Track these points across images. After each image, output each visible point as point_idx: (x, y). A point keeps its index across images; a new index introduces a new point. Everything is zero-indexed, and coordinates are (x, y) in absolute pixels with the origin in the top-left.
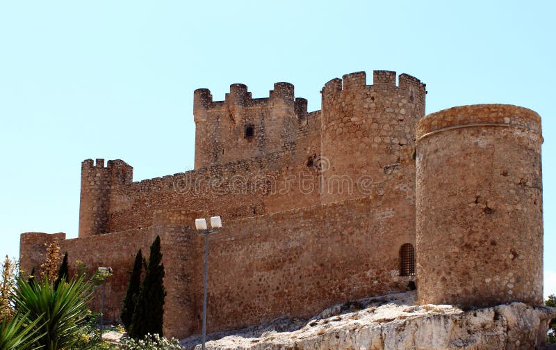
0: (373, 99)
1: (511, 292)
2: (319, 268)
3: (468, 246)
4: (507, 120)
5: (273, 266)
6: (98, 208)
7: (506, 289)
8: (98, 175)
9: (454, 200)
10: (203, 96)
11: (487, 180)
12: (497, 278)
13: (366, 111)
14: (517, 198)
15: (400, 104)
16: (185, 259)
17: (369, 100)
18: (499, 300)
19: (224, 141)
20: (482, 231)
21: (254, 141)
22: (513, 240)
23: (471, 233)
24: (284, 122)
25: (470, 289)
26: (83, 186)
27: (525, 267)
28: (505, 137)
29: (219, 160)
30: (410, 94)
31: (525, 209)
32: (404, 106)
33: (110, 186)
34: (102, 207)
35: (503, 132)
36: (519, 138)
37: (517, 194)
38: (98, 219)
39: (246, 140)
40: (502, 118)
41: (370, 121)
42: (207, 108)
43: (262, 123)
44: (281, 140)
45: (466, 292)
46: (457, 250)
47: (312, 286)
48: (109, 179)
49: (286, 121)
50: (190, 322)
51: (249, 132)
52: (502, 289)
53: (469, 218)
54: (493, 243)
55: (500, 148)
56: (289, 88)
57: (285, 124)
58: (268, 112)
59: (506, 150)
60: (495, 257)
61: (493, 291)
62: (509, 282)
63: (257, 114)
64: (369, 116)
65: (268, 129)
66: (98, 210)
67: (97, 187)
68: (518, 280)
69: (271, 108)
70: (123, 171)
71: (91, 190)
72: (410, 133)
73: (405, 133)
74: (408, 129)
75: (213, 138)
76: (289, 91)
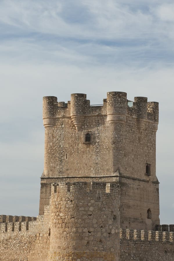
15: (90, 204)
17: (69, 202)
19: (67, 146)
21: (91, 146)
24: (116, 129)
29: (63, 164)
32: (92, 205)
51: (88, 138)
57: (117, 131)
58: (103, 119)
65: (103, 135)
72: (97, 223)
73: (93, 224)
74: (95, 221)
75: (59, 143)
76: (119, 100)
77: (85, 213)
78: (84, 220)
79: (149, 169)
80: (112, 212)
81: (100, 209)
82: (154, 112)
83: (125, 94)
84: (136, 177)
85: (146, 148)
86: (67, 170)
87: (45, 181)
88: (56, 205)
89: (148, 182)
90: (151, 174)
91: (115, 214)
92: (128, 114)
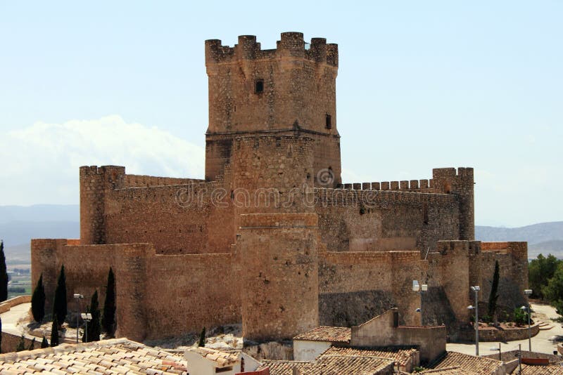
0: (259, 158)
1: (280, 333)
2: (208, 300)
3: (256, 304)
4: (277, 224)
5: (186, 294)
6: (94, 211)
7: (277, 330)
8: (93, 181)
9: (250, 274)
10: (214, 46)
11: (265, 263)
12: (272, 324)
13: (254, 168)
14: (284, 273)
15: (280, 161)
16: (137, 282)
17: (256, 159)
18: (272, 337)
19: (235, 97)
20: (263, 295)
21: (264, 97)
22: (281, 300)
23: (257, 295)
24: (292, 75)
25: (257, 330)
26: (82, 191)
27: (290, 316)
28: (277, 235)
29: (231, 118)
30: (288, 151)
31: (290, 280)
32: (283, 162)
33: (104, 190)
34: (98, 210)
35: (275, 232)
36: (286, 234)
37: (284, 270)
38: (95, 222)
39: (256, 96)
40: (274, 223)
41: (257, 176)
42: (218, 61)
43: (271, 77)
44: (290, 95)
45: (255, 331)
46: (251, 305)
47: (205, 312)
48: (102, 184)
49: (295, 75)
50: (143, 331)
51: (259, 87)
52: (275, 330)
53: (256, 286)
54: (269, 302)
55: (273, 242)
56: (296, 38)
57: (294, 77)
58: (277, 65)
59: (276, 244)
60: (270, 311)
61: (269, 331)
62: (279, 326)
63: (266, 67)
64: (256, 172)
65: (277, 83)
66: (95, 213)
67: (92, 192)
68: (284, 324)
69: (279, 61)
70: (114, 174)
71: (87, 194)
72: (289, 182)
73: (284, 184)
74: (287, 180)
75: (225, 93)
76: (296, 41)
77: (275, 171)
78: (274, 179)
79: (330, 121)
80: (306, 170)
81: (293, 167)
82: (333, 56)
83: (301, 35)
84: (315, 130)
85: (325, 97)
86: (236, 124)
87: (210, 139)
88: (240, 163)
89: (328, 135)
90: (332, 126)
91: (308, 171)
92: (306, 58)
